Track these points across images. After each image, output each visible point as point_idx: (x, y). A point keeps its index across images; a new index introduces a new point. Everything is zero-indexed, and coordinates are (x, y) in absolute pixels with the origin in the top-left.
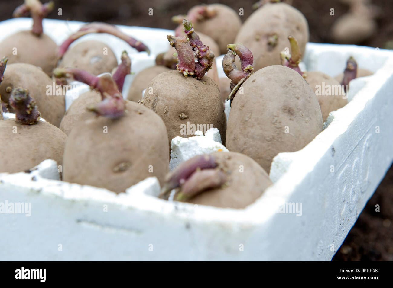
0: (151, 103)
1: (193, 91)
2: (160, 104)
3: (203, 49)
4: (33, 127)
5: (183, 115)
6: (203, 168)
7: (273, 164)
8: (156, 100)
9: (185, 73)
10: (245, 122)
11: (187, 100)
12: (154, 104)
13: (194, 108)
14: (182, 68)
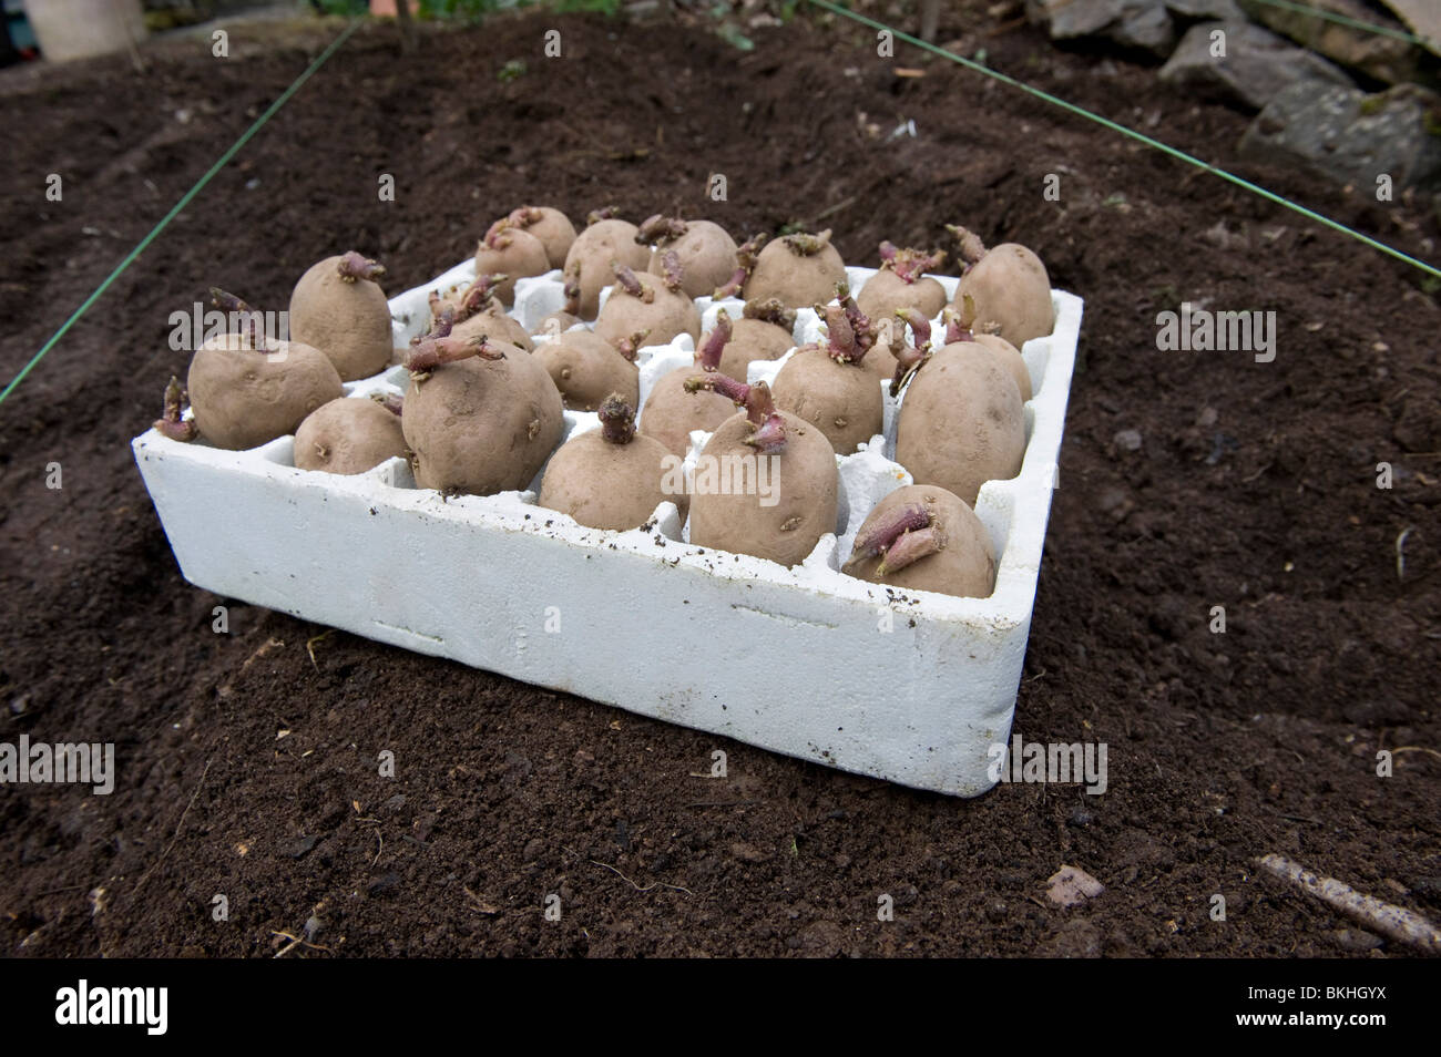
0: (793, 405)
1: (853, 386)
2: (807, 406)
3: (864, 322)
4: (629, 447)
5: (841, 422)
6: (912, 530)
7: (980, 495)
8: (801, 400)
9: (840, 359)
10: (935, 432)
11: (847, 400)
12: (797, 406)
13: (856, 412)
14: (836, 352)
